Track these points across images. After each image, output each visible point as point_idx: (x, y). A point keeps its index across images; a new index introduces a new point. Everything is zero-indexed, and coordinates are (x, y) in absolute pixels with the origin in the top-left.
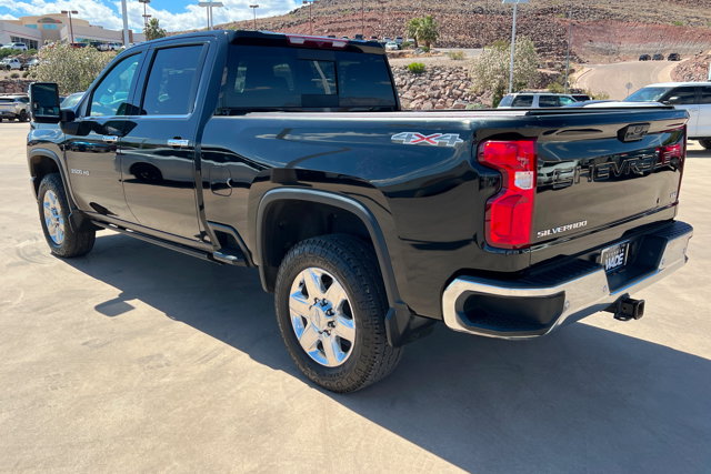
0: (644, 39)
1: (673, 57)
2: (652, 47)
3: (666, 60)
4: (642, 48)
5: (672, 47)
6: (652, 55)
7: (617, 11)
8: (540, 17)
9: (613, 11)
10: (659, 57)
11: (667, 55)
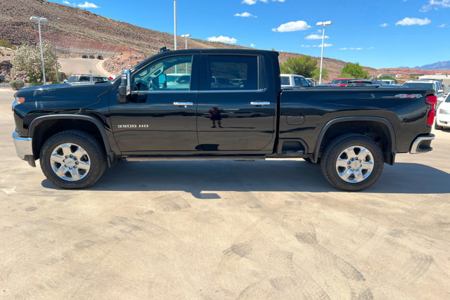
0: (82, 47)
1: (100, 58)
2: (88, 51)
3: (96, 59)
4: (82, 51)
5: (98, 52)
6: (88, 56)
7: (63, 29)
8: (15, 27)
9: (60, 29)
10: (92, 57)
11: (96, 56)
